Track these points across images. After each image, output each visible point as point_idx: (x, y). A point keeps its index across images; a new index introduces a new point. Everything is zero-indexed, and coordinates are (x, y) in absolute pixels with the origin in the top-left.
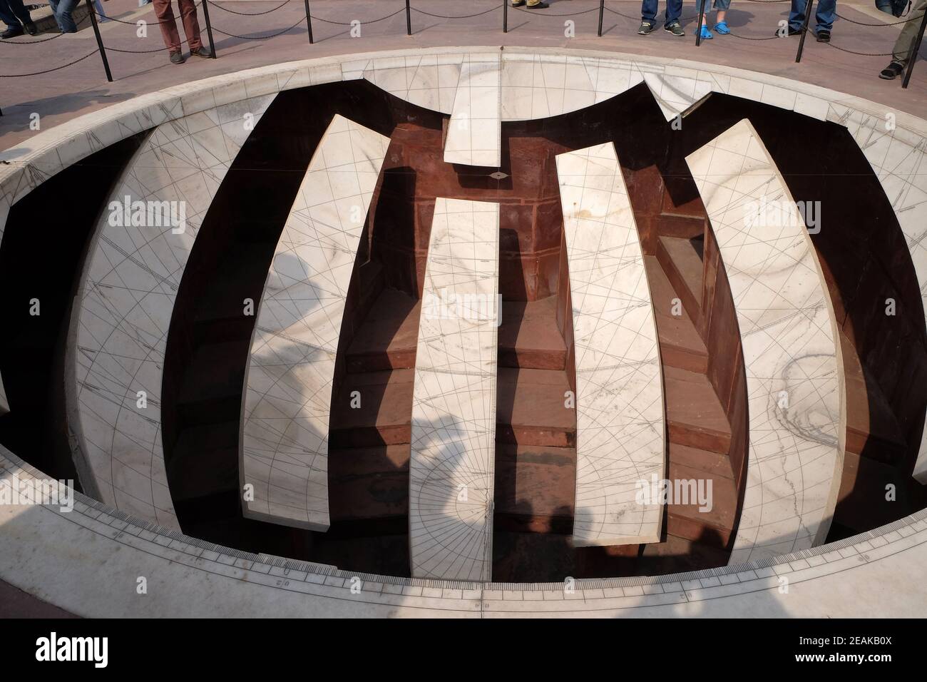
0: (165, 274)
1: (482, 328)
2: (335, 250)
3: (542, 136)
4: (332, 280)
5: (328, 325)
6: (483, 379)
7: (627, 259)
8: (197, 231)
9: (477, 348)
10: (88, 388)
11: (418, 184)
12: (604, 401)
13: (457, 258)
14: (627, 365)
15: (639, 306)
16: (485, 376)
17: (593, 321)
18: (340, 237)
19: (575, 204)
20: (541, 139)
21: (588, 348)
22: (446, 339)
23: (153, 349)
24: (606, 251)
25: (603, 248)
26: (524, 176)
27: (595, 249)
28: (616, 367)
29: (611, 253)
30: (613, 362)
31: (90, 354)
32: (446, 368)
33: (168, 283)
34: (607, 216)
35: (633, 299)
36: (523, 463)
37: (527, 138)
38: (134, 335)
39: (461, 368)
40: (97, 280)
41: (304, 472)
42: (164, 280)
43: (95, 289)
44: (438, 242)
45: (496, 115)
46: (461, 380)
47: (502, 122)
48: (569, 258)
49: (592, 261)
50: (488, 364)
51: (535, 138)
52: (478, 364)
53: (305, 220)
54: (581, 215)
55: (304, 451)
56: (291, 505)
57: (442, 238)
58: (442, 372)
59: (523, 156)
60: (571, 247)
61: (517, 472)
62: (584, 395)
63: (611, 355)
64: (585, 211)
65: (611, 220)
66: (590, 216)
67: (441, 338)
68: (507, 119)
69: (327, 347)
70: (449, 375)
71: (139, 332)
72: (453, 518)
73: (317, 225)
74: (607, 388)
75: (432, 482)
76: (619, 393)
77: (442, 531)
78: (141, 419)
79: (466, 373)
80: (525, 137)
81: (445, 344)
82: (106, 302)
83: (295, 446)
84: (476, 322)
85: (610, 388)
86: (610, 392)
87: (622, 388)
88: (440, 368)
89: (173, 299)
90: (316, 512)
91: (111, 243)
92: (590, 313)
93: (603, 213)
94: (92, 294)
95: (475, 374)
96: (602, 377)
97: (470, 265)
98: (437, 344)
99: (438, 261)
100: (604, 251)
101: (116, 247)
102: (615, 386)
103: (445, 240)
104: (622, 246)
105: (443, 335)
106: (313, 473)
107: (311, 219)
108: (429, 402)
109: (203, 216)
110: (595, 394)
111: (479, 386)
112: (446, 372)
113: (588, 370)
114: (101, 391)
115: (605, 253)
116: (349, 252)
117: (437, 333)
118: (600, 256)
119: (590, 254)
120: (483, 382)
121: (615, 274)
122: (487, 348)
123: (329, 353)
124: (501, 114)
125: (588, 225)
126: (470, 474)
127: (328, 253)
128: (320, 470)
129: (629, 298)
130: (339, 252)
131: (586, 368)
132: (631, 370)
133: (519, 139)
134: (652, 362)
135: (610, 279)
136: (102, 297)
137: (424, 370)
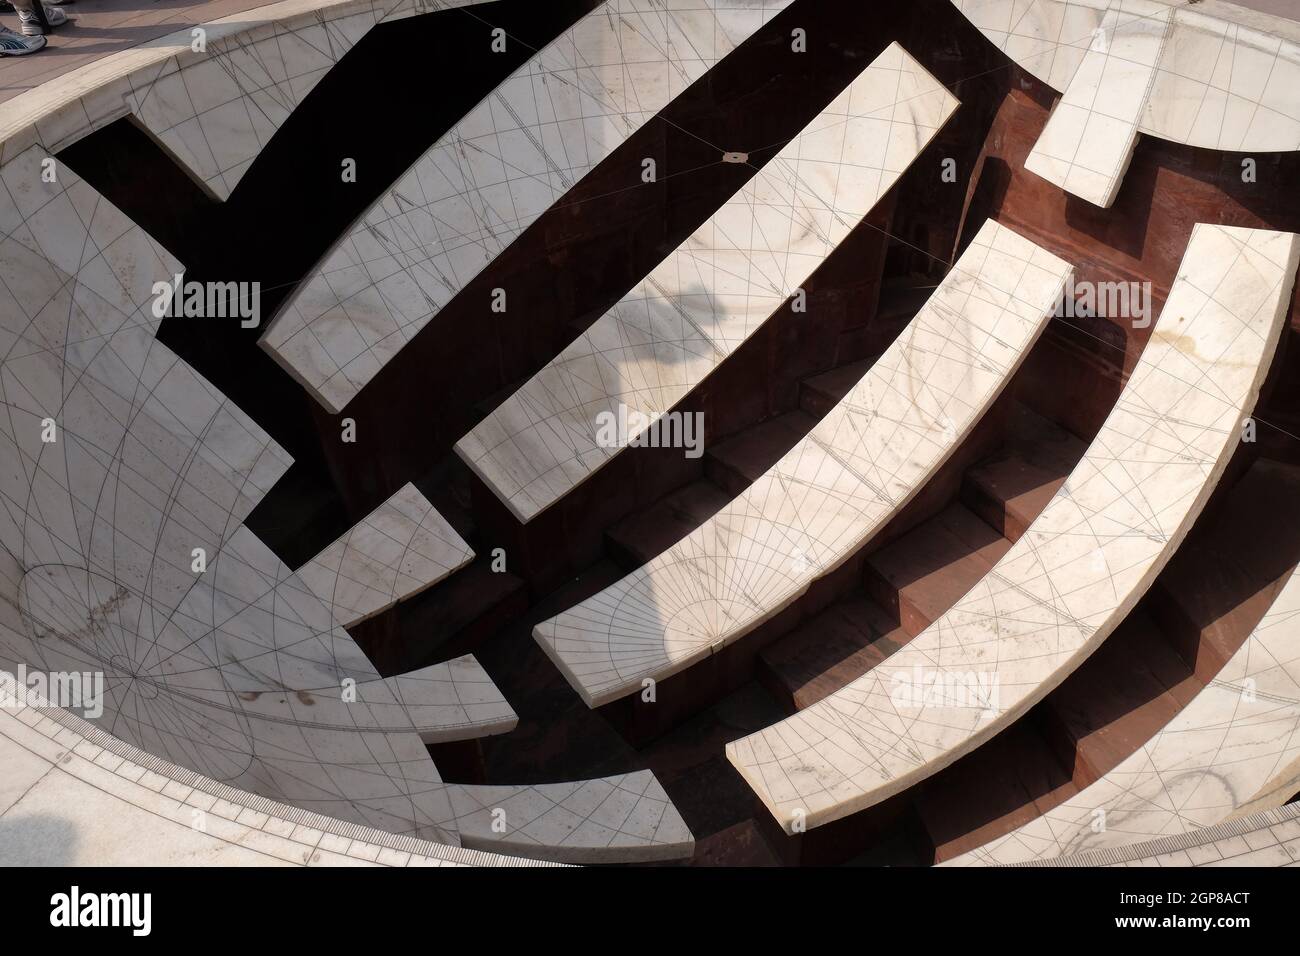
0: (562, 164)
1: (931, 436)
2: (808, 230)
3: (1216, 184)
4: (782, 266)
5: (741, 319)
6: (876, 500)
7: (1194, 452)
8: (632, 132)
9: (903, 456)
10: (373, 234)
11: (1010, 194)
12: (979, 635)
13: (967, 321)
14: (1055, 610)
15: (1149, 537)
16: (881, 498)
17: (1077, 516)
18: (824, 218)
19: (1182, 319)
20: (1210, 189)
21: (1035, 550)
22: (876, 422)
23: (494, 237)
24: (1177, 421)
25: (1176, 414)
26: (1166, 245)
27: (1161, 411)
28: (1040, 603)
29: (1180, 430)
30: (1042, 592)
31: (405, 206)
32: (845, 457)
33: (561, 176)
34: (1215, 364)
35: (1153, 521)
36: (877, 650)
37: (1188, 179)
38: (479, 211)
39: (863, 468)
40: (464, 136)
41: (564, 454)
42: (557, 170)
43: (457, 145)
44: (955, 285)
45: (1132, 117)
46: (849, 481)
47: (1138, 133)
48: (1119, 403)
49: (1145, 427)
50: (899, 485)
51: (1203, 184)
52: (886, 477)
53: (788, 175)
54: (1182, 343)
55: (588, 435)
56: (512, 473)
57: (963, 281)
58: (836, 458)
59: (1173, 208)
60: (1133, 387)
61: (856, 655)
62: (964, 608)
63: (1051, 583)
64: (1190, 339)
65: (1216, 374)
66: (1191, 351)
67: (870, 416)
68: (1149, 130)
69: (720, 344)
70: (841, 468)
71: (490, 211)
72: (661, 617)
73: (800, 186)
74: (1000, 621)
75: (692, 568)
76: (1004, 639)
77: (633, 619)
78: (419, 294)
79: (863, 479)
80: (1186, 175)
81: (869, 426)
82: (463, 162)
83: (584, 425)
84: (931, 421)
85: (1003, 623)
86: (997, 630)
87: (1015, 636)
88: (838, 453)
89: (558, 196)
90: (529, 497)
91: (506, 105)
92: (1080, 503)
93: (1212, 358)
94: (449, 149)
95: (872, 487)
96: (1011, 601)
97: (979, 339)
98: (859, 420)
99: (940, 312)
100: (1173, 420)
101: (511, 111)
102: (1012, 626)
103: (967, 286)
104: (1201, 427)
105: (875, 413)
106: (574, 463)
107: (797, 177)
108: (787, 483)
109: (648, 117)
110: (978, 618)
111: (862, 506)
112: (840, 462)
113: (1005, 581)
114: (389, 245)
115: (1172, 425)
116: (826, 241)
117: (871, 407)
118: (1162, 425)
119: (1150, 414)
120: (872, 504)
121: (1161, 466)
122: (916, 465)
123: (718, 352)
124: (1141, 118)
125: (1181, 366)
126: (740, 592)
127: (797, 231)
128: (583, 465)
129: (1148, 515)
130: (813, 236)
131: (1004, 575)
132: (1052, 620)
133: (1176, 175)
134: (1083, 630)
135: (1147, 469)
136: (460, 156)
137: (816, 442)
